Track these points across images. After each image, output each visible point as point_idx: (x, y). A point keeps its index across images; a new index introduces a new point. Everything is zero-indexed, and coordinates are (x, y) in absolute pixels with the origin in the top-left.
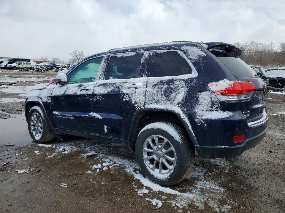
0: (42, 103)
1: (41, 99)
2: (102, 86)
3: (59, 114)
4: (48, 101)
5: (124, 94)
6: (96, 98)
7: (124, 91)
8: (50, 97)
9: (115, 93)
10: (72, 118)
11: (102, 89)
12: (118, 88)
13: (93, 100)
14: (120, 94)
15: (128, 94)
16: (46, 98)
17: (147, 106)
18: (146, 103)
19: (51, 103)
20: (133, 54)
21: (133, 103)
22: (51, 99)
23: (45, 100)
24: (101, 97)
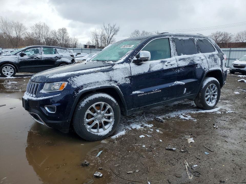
0: (117, 87)
1: (116, 82)
2: (182, 61)
3: (143, 92)
4: (127, 82)
5: (197, 64)
6: (180, 69)
7: (197, 62)
8: (129, 77)
9: (192, 64)
10: (159, 91)
11: (183, 63)
12: (192, 60)
13: (178, 71)
14: (195, 65)
15: (199, 64)
16: (124, 79)
17: (210, 69)
18: (209, 68)
19: (131, 83)
20: (188, 38)
21: (203, 69)
22: (130, 80)
23: (121, 82)
24: (183, 69)
